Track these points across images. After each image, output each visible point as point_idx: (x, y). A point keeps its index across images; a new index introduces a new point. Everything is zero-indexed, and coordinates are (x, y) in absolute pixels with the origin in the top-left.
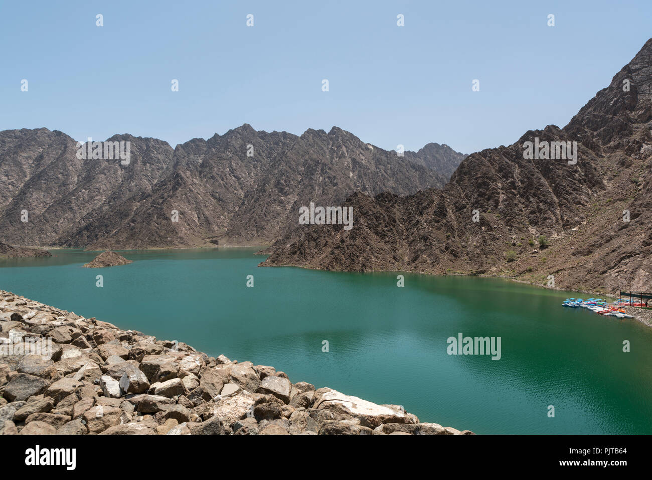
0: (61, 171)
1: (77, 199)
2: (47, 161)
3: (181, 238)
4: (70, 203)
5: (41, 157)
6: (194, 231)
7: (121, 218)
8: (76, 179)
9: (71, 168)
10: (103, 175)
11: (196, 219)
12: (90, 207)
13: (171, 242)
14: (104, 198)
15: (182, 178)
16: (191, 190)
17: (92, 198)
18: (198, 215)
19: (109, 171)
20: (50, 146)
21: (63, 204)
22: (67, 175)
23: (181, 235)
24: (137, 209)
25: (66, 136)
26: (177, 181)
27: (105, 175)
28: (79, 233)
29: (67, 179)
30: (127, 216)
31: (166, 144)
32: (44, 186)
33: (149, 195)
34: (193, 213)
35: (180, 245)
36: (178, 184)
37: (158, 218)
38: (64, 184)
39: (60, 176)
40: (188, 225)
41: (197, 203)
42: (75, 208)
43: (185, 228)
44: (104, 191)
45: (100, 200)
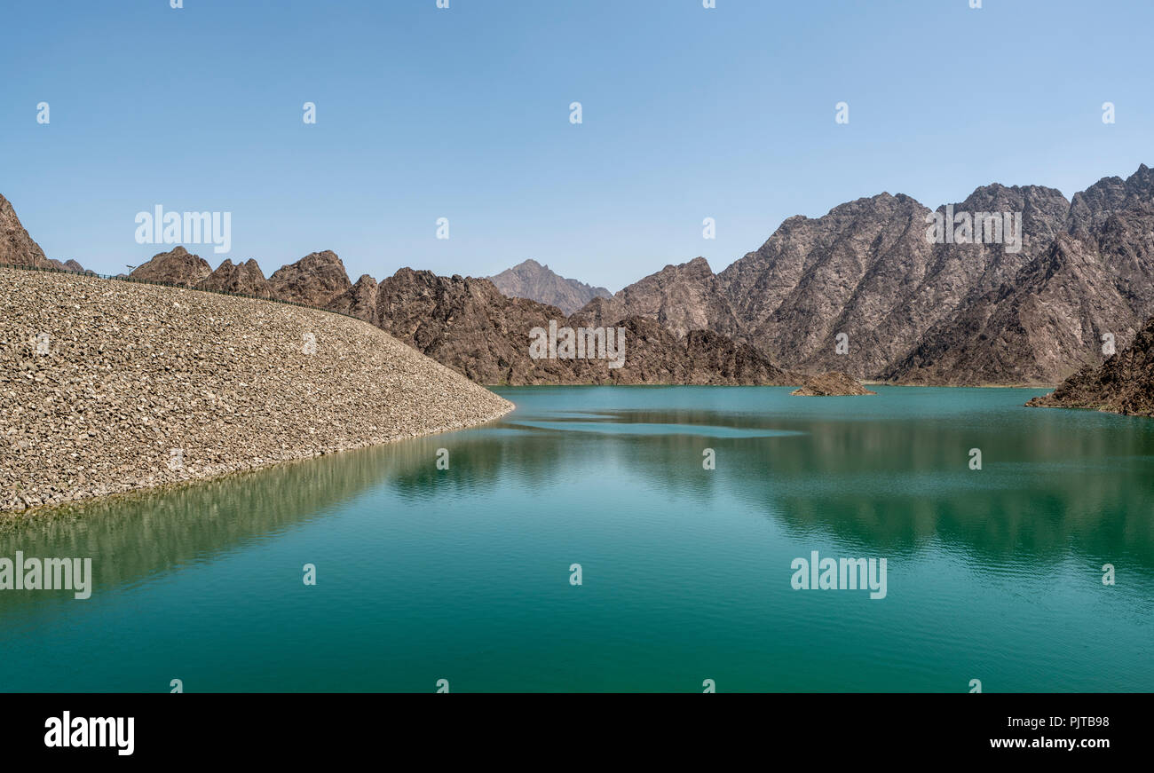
0: (903, 258)
1: (919, 303)
2: (887, 244)
3: (1039, 369)
4: (908, 310)
5: (879, 239)
6: (1070, 357)
7: (967, 332)
8: (923, 271)
9: (917, 252)
10: (956, 260)
11: (1078, 334)
12: (936, 315)
13: (1019, 375)
14: (957, 301)
15: (1062, 254)
16: (1075, 277)
17: (939, 301)
18: (1084, 324)
19: (966, 252)
20: (892, 219)
21: (902, 313)
22: (910, 266)
23: (1041, 362)
24: (992, 317)
25: (912, 201)
26: (1054, 259)
27: (960, 259)
28: (910, 360)
29: (910, 272)
30: (975, 329)
31: (1056, 193)
32: (880, 284)
33: (1011, 291)
34: (1075, 321)
35: (1033, 382)
36: (1055, 266)
37: (1009, 329)
38: (907, 281)
39: (902, 267)
40: (1061, 343)
41: (1084, 301)
42: (916, 319)
43: (1054, 349)
44: (958, 287)
45: (950, 305)
